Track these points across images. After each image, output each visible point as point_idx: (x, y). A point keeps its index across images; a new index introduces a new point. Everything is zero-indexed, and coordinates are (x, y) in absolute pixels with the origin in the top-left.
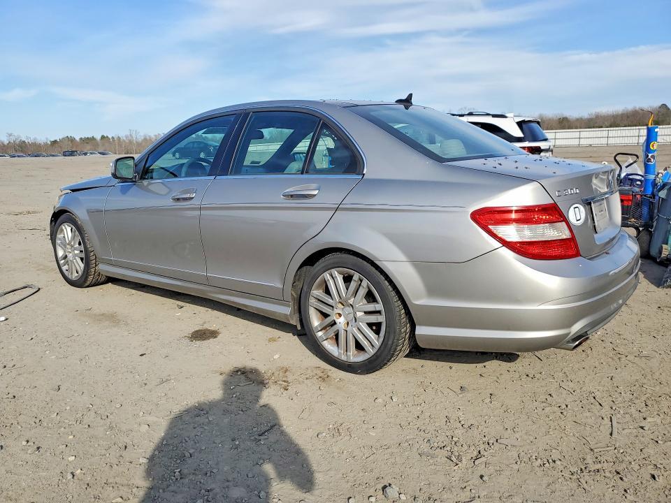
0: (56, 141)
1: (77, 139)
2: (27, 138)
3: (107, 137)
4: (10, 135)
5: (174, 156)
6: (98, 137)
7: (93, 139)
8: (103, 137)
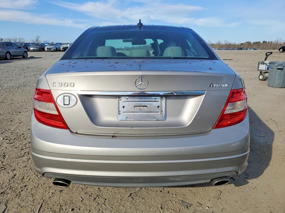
0: (243, 43)
1: (252, 43)
2: (232, 42)
3: (266, 41)
4: (225, 41)
5: (279, 50)
6: (262, 42)
7: (259, 42)
8: (264, 42)
